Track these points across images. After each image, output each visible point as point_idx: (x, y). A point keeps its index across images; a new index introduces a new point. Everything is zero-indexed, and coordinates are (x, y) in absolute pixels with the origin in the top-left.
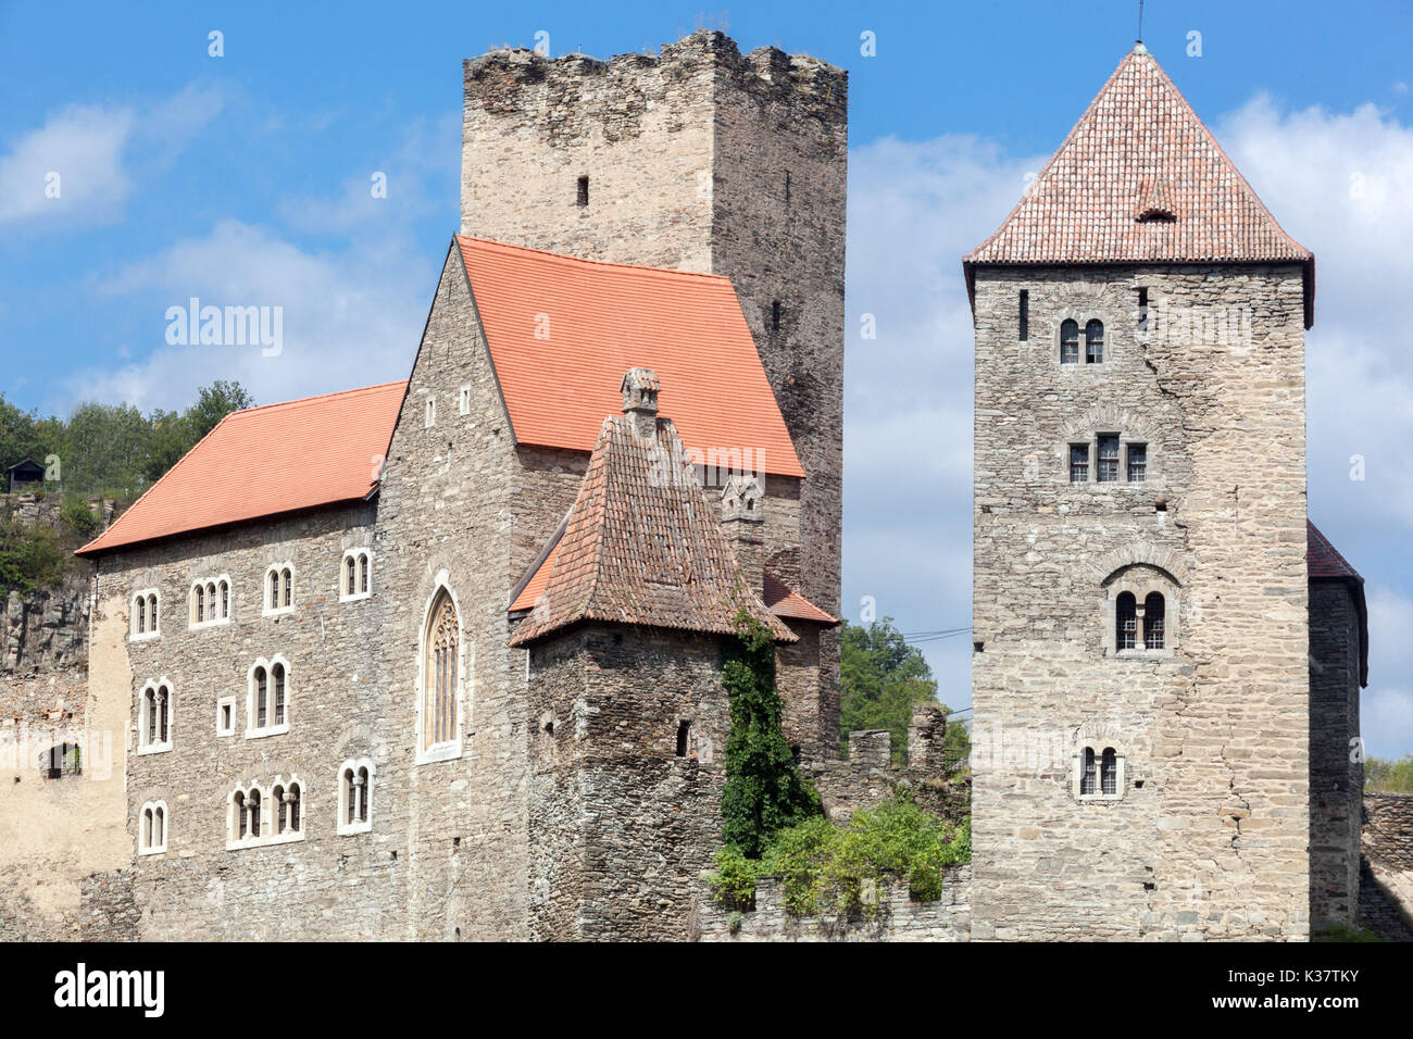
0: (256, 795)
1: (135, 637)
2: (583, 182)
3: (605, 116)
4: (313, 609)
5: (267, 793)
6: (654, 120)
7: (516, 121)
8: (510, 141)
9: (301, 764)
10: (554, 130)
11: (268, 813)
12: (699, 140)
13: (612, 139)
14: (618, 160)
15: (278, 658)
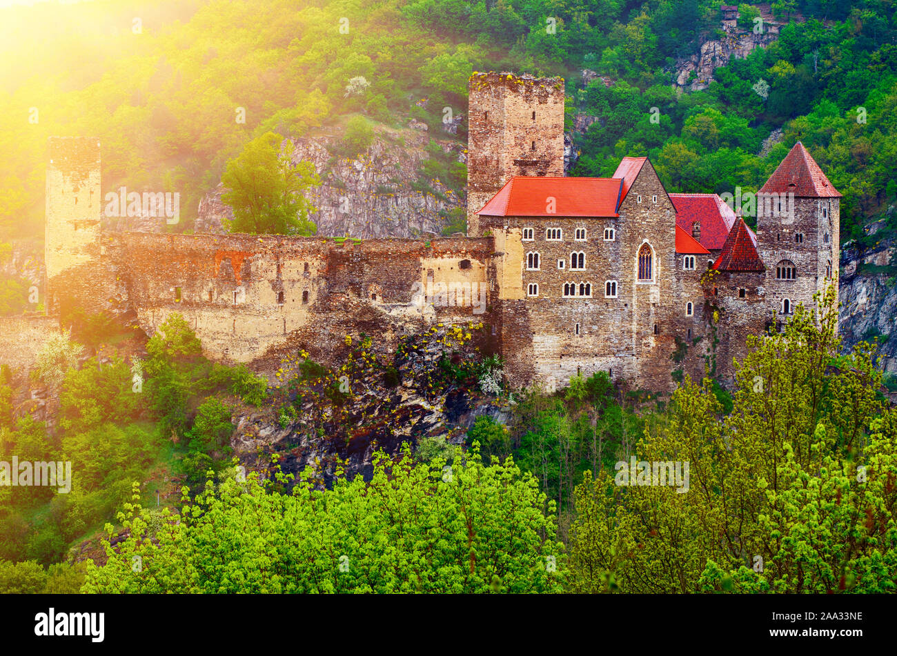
0: (573, 285)
1: (524, 239)
2: (534, 113)
3: (539, 96)
4: (594, 242)
5: (577, 286)
6: (550, 99)
7: (517, 94)
8: (516, 99)
9: (590, 279)
10: (527, 99)
11: (577, 290)
12: (560, 107)
13: (540, 103)
14: (542, 109)
15: (582, 252)
